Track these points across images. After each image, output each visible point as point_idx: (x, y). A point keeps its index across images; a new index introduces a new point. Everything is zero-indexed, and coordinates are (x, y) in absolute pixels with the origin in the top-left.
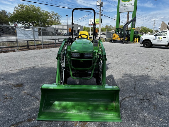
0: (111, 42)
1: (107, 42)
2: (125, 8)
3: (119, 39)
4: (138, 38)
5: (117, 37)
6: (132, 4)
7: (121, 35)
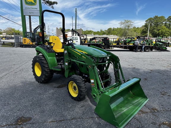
0: (22, 47)
1: (18, 48)
2: (31, 11)
3: (31, 43)
4: (47, 42)
5: (28, 41)
6: (37, 9)
7: (33, 40)
